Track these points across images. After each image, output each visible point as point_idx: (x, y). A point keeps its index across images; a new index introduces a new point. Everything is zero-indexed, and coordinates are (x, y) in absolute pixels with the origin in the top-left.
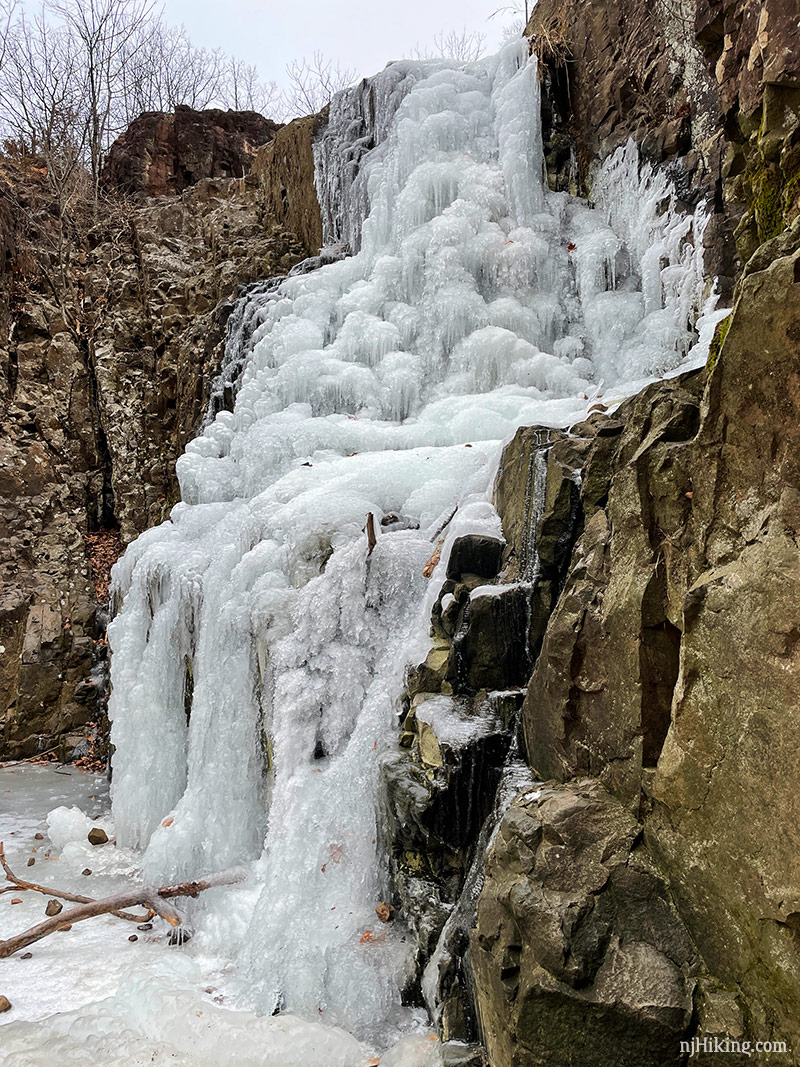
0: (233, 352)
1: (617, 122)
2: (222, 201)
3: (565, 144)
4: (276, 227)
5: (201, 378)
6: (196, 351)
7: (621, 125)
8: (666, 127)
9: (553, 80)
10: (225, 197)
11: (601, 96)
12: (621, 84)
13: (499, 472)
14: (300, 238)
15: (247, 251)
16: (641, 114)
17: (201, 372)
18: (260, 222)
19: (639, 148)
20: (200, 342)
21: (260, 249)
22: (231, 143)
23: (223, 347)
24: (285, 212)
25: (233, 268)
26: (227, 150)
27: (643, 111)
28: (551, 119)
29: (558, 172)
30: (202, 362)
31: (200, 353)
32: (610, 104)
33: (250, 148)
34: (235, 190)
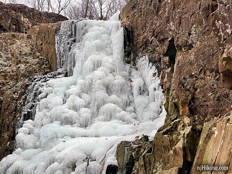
0: (30, 100)
1: (144, 49)
2: (17, 41)
3: (130, 50)
4: (38, 54)
5: (17, 106)
6: (15, 96)
7: (145, 50)
8: (155, 55)
9: (127, 33)
10: (18, 39)
11: (140, 41)
12: (145, 40)
13: (117, 150)
14: (47, 60)
15: (29, 62)
16: (149, 50)
17: (16, 103)
18: (32, 51)
19: (149, 59)
20: (16, 94)
21: (34, 63)
22: (17, 16)
23: (26, 97)
24: (41, 50)
25: (24, 67)
26: (16, 19)
27: (150, 49)
28: (126, 43)
29: (128, 58)
30: (17, 100)
31: (16, 98)
32: (142, 44)
33: (24, 19)
34: (22, 38)
